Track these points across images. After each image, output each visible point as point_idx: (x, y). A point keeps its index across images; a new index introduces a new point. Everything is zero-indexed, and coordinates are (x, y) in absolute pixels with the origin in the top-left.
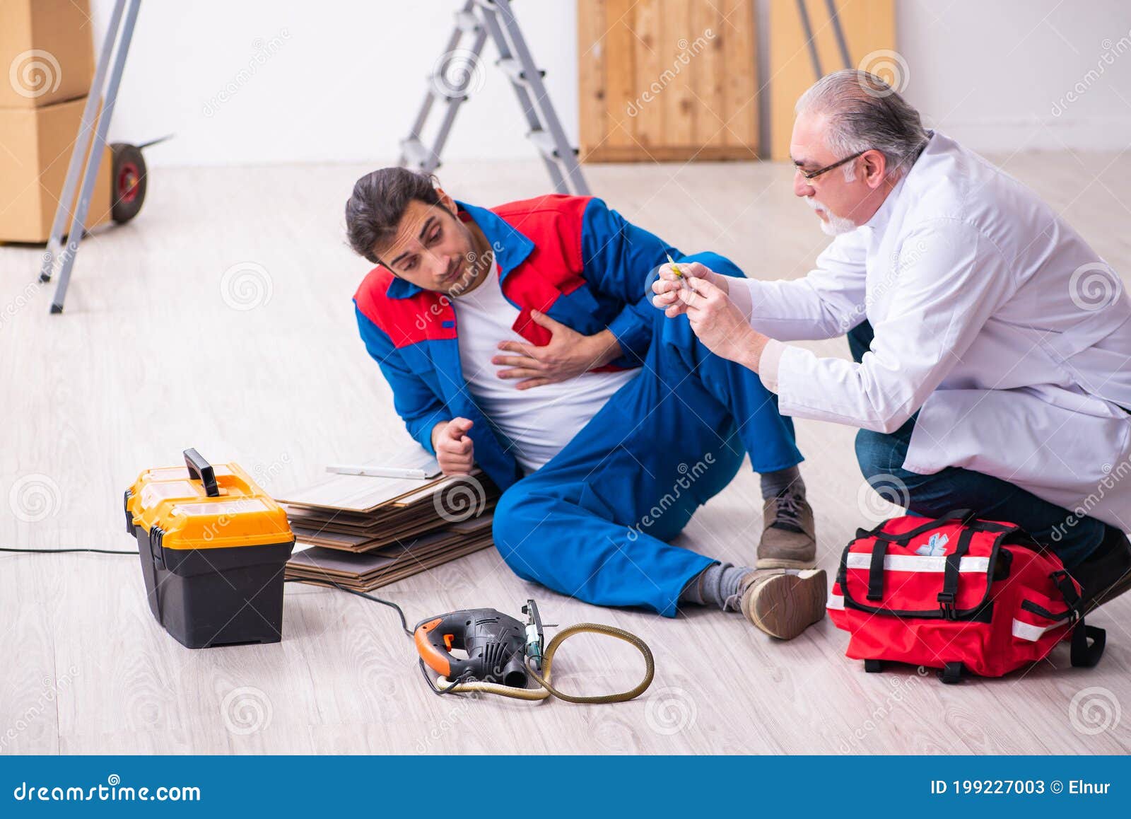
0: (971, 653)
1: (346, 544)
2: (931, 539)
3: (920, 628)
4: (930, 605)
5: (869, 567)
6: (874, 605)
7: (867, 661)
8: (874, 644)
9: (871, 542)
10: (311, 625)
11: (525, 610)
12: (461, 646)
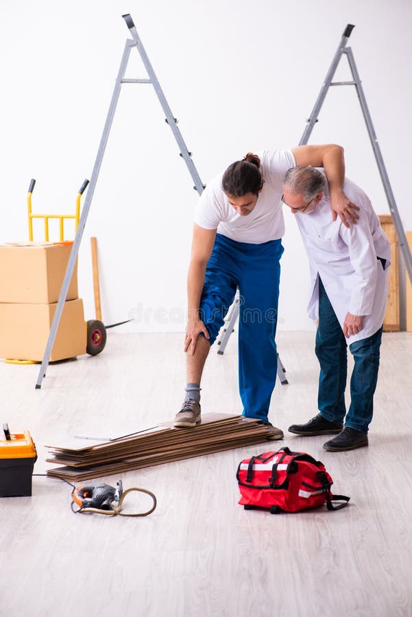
0: (281, 502)
1: (72, 464)
2: (274, 458)
3: (262, 492)
5: (247, 469)
6: (249, 484)
7: (245, 505)
8: (247, 498)
11: (118, 484)
12: (89, 497)
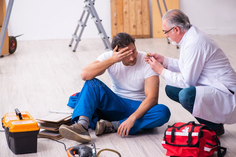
0: (194, 154)
1: (53, 129)
2: (185, 128)
3: (183, 149)
4: (185, 143)
5: (171, 135)
6: (172, 143)
7: (171, 156)
8: (172, 152)
9: (171, 129)
10: (44, 148)
11: (92, 145)
12: (78, 154)
